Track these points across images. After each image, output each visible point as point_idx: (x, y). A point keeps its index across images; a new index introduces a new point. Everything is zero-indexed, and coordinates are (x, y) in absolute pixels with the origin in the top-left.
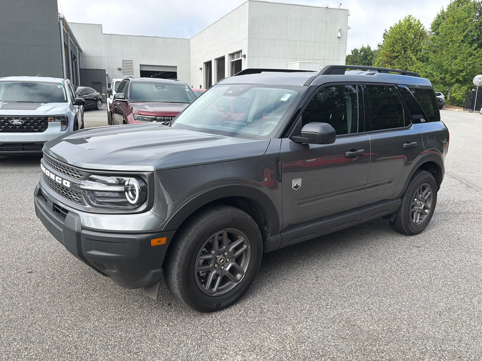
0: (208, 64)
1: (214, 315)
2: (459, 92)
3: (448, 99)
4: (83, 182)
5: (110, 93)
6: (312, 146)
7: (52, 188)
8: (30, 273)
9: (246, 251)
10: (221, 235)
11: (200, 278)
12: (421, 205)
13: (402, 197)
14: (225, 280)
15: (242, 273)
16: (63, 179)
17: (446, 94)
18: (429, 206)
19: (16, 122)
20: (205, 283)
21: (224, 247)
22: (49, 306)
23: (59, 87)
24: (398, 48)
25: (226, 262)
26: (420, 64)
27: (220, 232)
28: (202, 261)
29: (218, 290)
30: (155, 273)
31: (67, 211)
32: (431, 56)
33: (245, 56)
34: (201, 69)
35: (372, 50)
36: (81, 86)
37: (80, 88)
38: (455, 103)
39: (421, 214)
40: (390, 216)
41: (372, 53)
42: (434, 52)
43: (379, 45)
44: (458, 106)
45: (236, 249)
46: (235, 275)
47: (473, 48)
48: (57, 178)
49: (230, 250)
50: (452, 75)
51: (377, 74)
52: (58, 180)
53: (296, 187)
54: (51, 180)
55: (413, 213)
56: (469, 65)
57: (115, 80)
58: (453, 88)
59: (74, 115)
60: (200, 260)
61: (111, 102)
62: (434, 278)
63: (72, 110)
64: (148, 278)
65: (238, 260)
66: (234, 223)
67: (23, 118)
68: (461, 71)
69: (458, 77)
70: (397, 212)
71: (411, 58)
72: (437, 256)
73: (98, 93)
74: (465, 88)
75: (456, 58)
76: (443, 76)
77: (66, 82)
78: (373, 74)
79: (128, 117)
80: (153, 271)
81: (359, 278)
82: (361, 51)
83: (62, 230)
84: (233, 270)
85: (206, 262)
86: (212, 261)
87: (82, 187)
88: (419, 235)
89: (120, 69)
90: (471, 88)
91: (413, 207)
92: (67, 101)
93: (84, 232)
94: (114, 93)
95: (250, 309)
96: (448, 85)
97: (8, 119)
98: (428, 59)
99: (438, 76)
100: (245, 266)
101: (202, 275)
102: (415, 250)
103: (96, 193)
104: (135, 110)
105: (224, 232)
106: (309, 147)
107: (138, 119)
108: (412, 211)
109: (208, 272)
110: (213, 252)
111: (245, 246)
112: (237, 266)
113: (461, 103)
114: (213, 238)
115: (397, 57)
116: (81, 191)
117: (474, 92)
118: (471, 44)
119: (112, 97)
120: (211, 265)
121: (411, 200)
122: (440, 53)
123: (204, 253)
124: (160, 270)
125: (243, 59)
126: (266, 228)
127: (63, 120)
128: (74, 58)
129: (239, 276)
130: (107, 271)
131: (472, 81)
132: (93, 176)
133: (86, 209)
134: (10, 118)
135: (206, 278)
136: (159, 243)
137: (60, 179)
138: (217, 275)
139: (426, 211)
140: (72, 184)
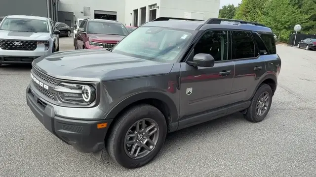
0: (136, 11)
1: (135, 170)
2: (285, 34)
3: (279, 38)
4: (56, 87)
5: (76, 27)
6: (199, 68)
7: (37, 89)
8: (23, 139)
9: (156, 132)
10: (141, 122)
11: (128, 148)
12: (262, 104)
13: (251, 100)
14: (142, 149)
15: (153, 145)
16: (44, 84)
17: (278, 35)
18: (267, 105)
19: (17, 44)
20: (130, 151)
21: (143, 130)
22: (33, 161)
23: (44, 23)
24: (250, 6)
25: (144, 138)
26: (263, 16)
27: (141, 121)
28: (129, 138)
29: (138, 156)
30: (100, 145)
31: (46, 104)
32: (270, 12)
33: (158, 7)
34: (131, 14)
35: (235, 7)
36: (58, 22)
37: (57, 23)
38: (283, 41)
39: (262, 110)
40: (244, 110)
41: (234, 9)
42: (272, 9)
43: (239, 4)
44: (284, 42)
45: (150, 131)
46: (149, 146)
47: (295, 8)
48: (40, 83)
49: (147, 131)
50: (282, 24)
51: (240, 24)
52: (41, 84)
53: (189, 93)
54: (37, 84)
55: (257, 109)
56: (292, 18)
57: (79, 20)
58: (282, 32)
59: (53, 40)
60: (128, 137)
61: (76, 33)
62: (269, 150)
63: (52, 38)
64: (95, 147)
65: (151, 137)
66: (150, 115)
67: (22, 41)
68: (287, 22)
69: (285, 25)
70: (248, 109)
71: (258, 13)
72: (271, 136)
73: (68, 27)
74: (289, 32)
75: (284, 14)
76: (276, 24)
77: (49, 20)
78: (237, 24)
79: (86, 43)
80: (99, 143)
81: (224, 148)
82: (228, 7)
83: (42, 116)
84: (148, 144)
85: (131, 139)
86: (135, 138)
87: (55, 89)
88: (260, 123)
89: (82, 13)
90: (293, 32)
91: (257, 106)
92: (49, 32)
93: (56, 118)
94: (78, 27)
95: (157, 167)
96: (279, 30)
97: (12, 42)
98: (268, 13)
99: (273, 24)
100: (155, 141)
101: (128, 146)
102: (258, 132)
103: (65, 94)
104: (90, 39)
105: (143, 120)
106: (197, 68)
107: (92, 44)
108: (257, 108)
109: (132, 145)
110: (136, 132)
111: (156, 129)
112: (150, 141)
113: (286, 41)
114: (136, 124)
115: (249, 12)
116: (55, 92)
117: (294, 35)
118: (294, 5)
119: (77, 30)
120: (134, 140)
121: (257, 101)
122: (275, 11)
123: (130, 133)
124: (103, 143)
125: (157, 9)
126: (169, 118)
127: (46, 43)
128: (54, 4)
129: (151, 147)
130: (70, 142)
131: (293, 28)
132: (62, 83)
133: (58, 103)
134: (13, 41)
135: (131, 148)
136: (103, 127)
137: (42, 84)
138: (138, 147)
139: (265, 108)
140: (50, 87)
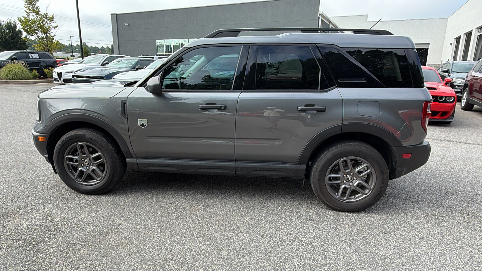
0: (458, 39)
15: (102, 176)
25: (90, 165)
34: (451, 44)
49: (91, 158)
53: (143, 125)
105: (83, 144)
110: (79, 155)
120: (77, 163)
135: (77, 171)
